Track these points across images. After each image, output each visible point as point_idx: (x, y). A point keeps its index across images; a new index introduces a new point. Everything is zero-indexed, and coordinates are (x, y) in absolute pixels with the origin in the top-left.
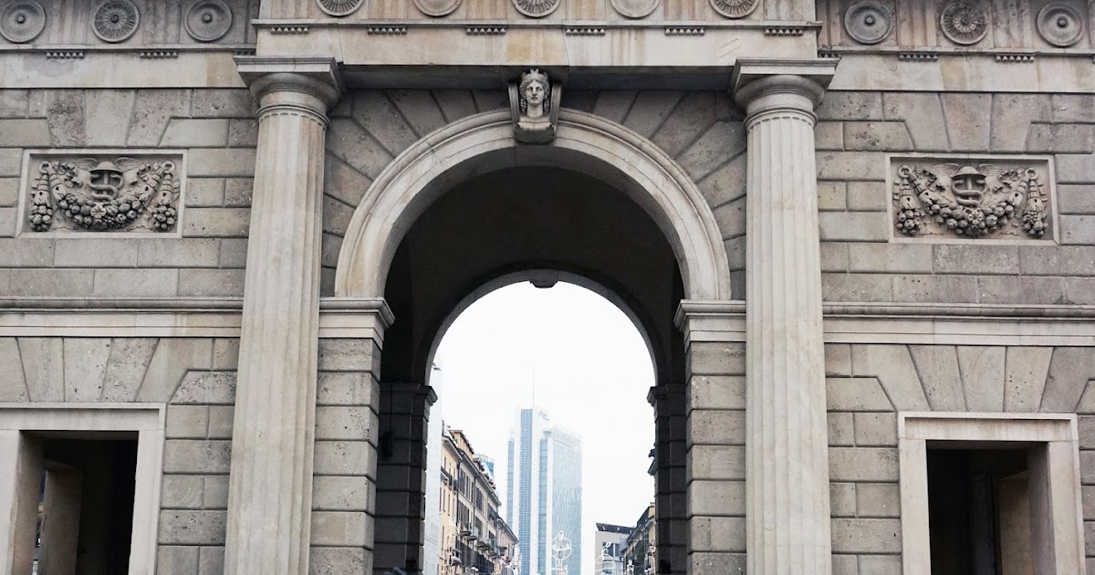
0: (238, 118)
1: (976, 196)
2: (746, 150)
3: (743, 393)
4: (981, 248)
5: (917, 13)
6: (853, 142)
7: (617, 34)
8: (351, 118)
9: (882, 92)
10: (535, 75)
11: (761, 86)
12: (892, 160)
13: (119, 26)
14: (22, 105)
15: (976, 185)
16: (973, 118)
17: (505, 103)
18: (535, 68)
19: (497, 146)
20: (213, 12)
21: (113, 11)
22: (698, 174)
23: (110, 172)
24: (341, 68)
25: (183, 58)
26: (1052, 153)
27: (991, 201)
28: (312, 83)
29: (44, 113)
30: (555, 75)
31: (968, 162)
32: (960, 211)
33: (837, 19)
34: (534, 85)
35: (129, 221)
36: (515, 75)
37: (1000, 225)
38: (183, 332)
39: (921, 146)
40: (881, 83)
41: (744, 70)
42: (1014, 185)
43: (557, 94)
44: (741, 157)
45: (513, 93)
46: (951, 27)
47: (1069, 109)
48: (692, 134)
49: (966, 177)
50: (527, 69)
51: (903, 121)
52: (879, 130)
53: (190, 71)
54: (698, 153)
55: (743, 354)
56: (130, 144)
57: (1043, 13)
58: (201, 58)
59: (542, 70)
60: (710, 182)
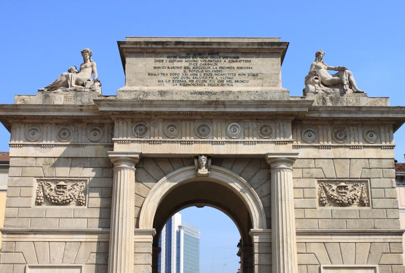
0: (106, 168)
1: (345, 193)
2: (270, 179)
3: (271, 259)
4: (346, 210)
5: (325, 132)
6: (305, 175)
7: (229, 145)
8: (143, 168)
9: (314, 159)
10: (203, 157)
11: (276, 161)
12: (318, 181)
13: (66, 136)
14: (34, 162)
15: (345, 189)
16: (343, 167)
17: (193, 164)
18: (203, 154)
19: (190, 177)
20: (97, 132)
21: (64, 131)
22: (256, 186)
23: (63, 186)
24: (141, 154)
25: (87, 147)
26: (369, 178)
27: (349, 195)
29: (41, 165)
30: (209, 157)
31: (342, 181)
32: (340, 198)
33: (299, 135)
34: (203, 160)
35: (70, 202)
37: (353, 202)
38: (89, 240)
39: (327, 176)
40: (313, 156)
41: (269, 156)
42: (357, 188)
43: (210, 161)
44: (269, 181)
45: (196, 161)
46: (336, 137)
47: (374, 163)
48: (253, 173)
49: (341, 186)
50: (201, 155)
51: (321, 168)
52: (314, 171)
53: (89, 151)
54: (255, 180)
55: (271, 246)
56: (70, 176)
57: (366, 132)
58: (93, 147)
59: (205, 155)
60: (259, 189)
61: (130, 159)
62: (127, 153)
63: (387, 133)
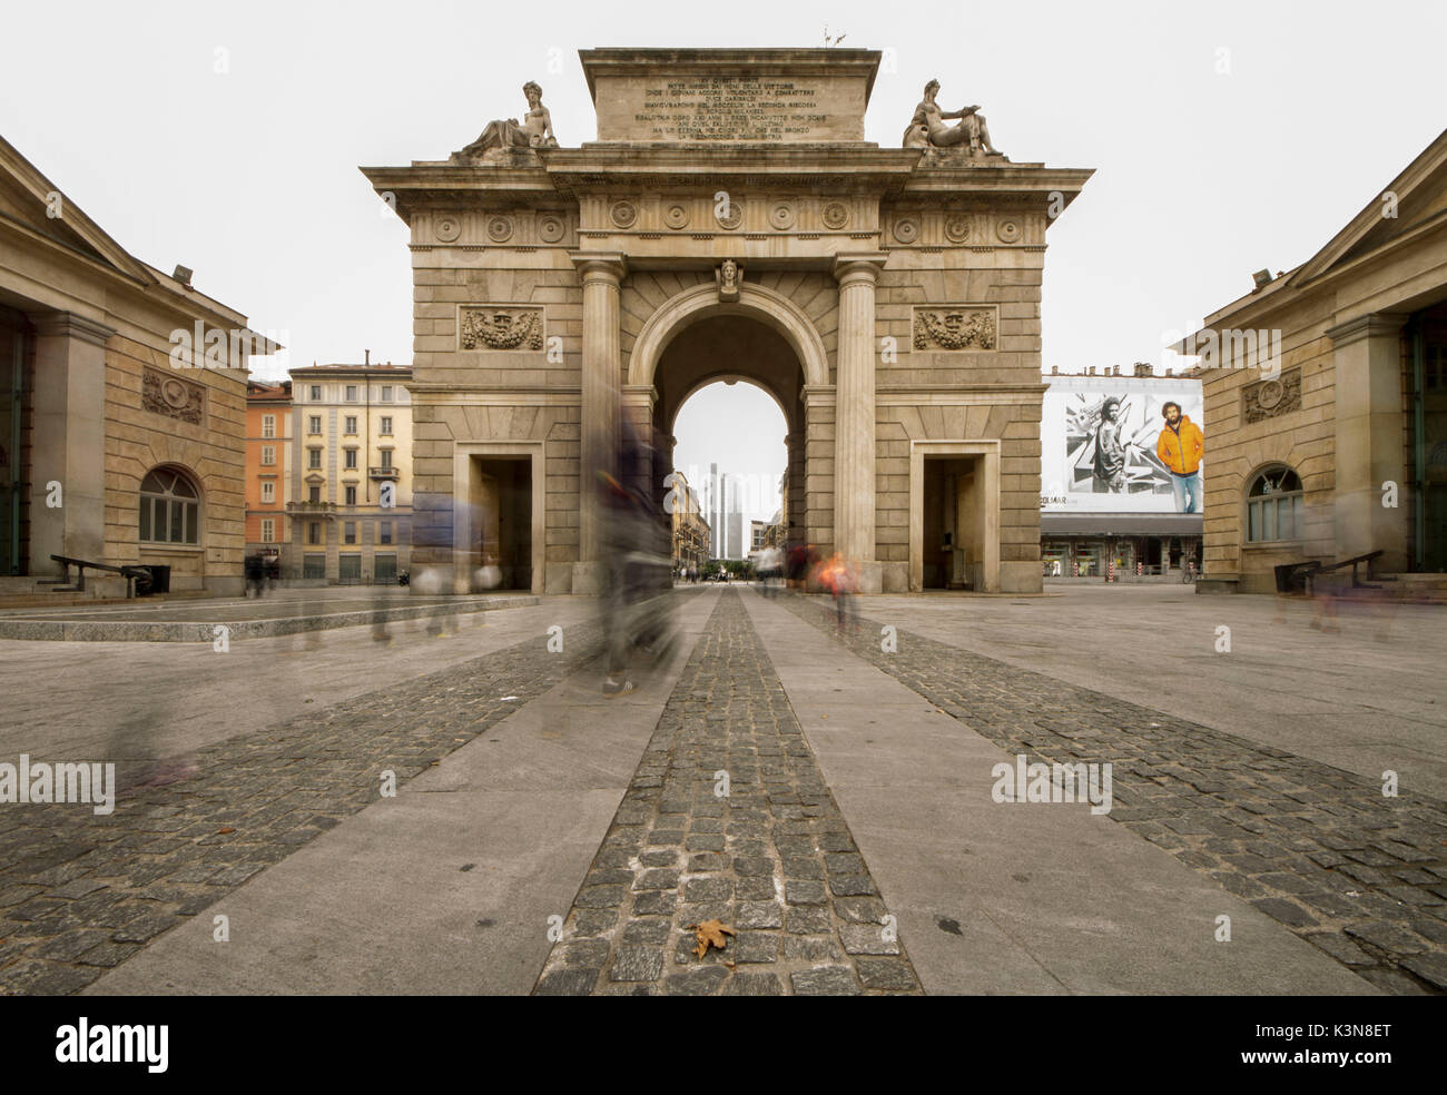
0: (572, 287)
1: (957, 327)
2: (838, 305)
3: (834, 432)
4: (958, 355)
5: (933, 225)
6: (895, 299)
7: (773, 239)
8: (633, 288)
9: (912, 270)
10: (729, 263)
11: (848, 268)
12: (915, 308)
13: (503, 232)
14: (452, 278)
15: (957, 321)
16: (959, 284)
17: (713, 279)
18: (729, 259)
19: (709, 304)
20: (554, 225)
21: (499, 223)
22: (814, 318)
23: (505, 317)
24: (626, 258)
25: (539, 251)
26: (1000, 303)
27: (965, 329)
28: (611, 267)
29: (465, 283)
30: (740, 263)
31: (954, 309)
32: (948, 335)
33: (889, 228)
34: (729, 268)
35: (517, 344)
36: (719, 263)
37: (969, 343)
38: (551, 404)
39: (930, 300)
40: (910, 265)
41: (840, 259)
42: (977, 320)
43: (741, 273)
44: (835, 310)
45: (718, 273)
46: (951, 232)
47: (1009, 278)
48: (810, 296)
49: (952, 317)
50: (725, 260)
51: (922, 287)
52: (908, 292)
53: (543, 259)
54: (814, 306)
55: (834, 413)
56: (514, 300)
57: (1001, 223)
58: (548, 252)
59: (733, 260)
60: (819, 323)
61: (606, 265)
62: (601, 254)
63: (1037, 226)
